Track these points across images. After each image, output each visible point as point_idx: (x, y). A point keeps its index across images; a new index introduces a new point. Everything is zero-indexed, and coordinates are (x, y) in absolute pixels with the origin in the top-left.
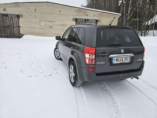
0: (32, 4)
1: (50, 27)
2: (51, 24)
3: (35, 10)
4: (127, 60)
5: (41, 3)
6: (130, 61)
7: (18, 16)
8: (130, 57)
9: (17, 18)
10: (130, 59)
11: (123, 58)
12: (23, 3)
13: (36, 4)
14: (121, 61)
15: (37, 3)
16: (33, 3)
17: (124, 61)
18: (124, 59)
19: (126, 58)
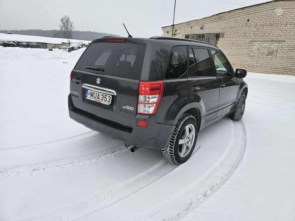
0: (243, 11)
1: (270, 53)
2: (274, 46)
3: (248, 20)
4: (105, 99)
5: (261, 6)
6: (110, 103)
7: (217, 36)
8: (111, 97)
9: (215, 39)
10: (111, 100)
11: (100, 94)
12: (229, 12)
13: (252, 9)
14: (96, 99)
15: (254, 8)
16: (245, 10)
17: (100, 100)
18: (101, 97)
19: (104, 95)
